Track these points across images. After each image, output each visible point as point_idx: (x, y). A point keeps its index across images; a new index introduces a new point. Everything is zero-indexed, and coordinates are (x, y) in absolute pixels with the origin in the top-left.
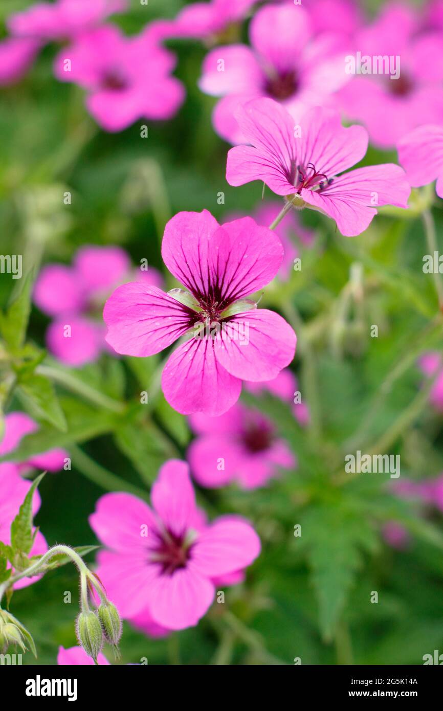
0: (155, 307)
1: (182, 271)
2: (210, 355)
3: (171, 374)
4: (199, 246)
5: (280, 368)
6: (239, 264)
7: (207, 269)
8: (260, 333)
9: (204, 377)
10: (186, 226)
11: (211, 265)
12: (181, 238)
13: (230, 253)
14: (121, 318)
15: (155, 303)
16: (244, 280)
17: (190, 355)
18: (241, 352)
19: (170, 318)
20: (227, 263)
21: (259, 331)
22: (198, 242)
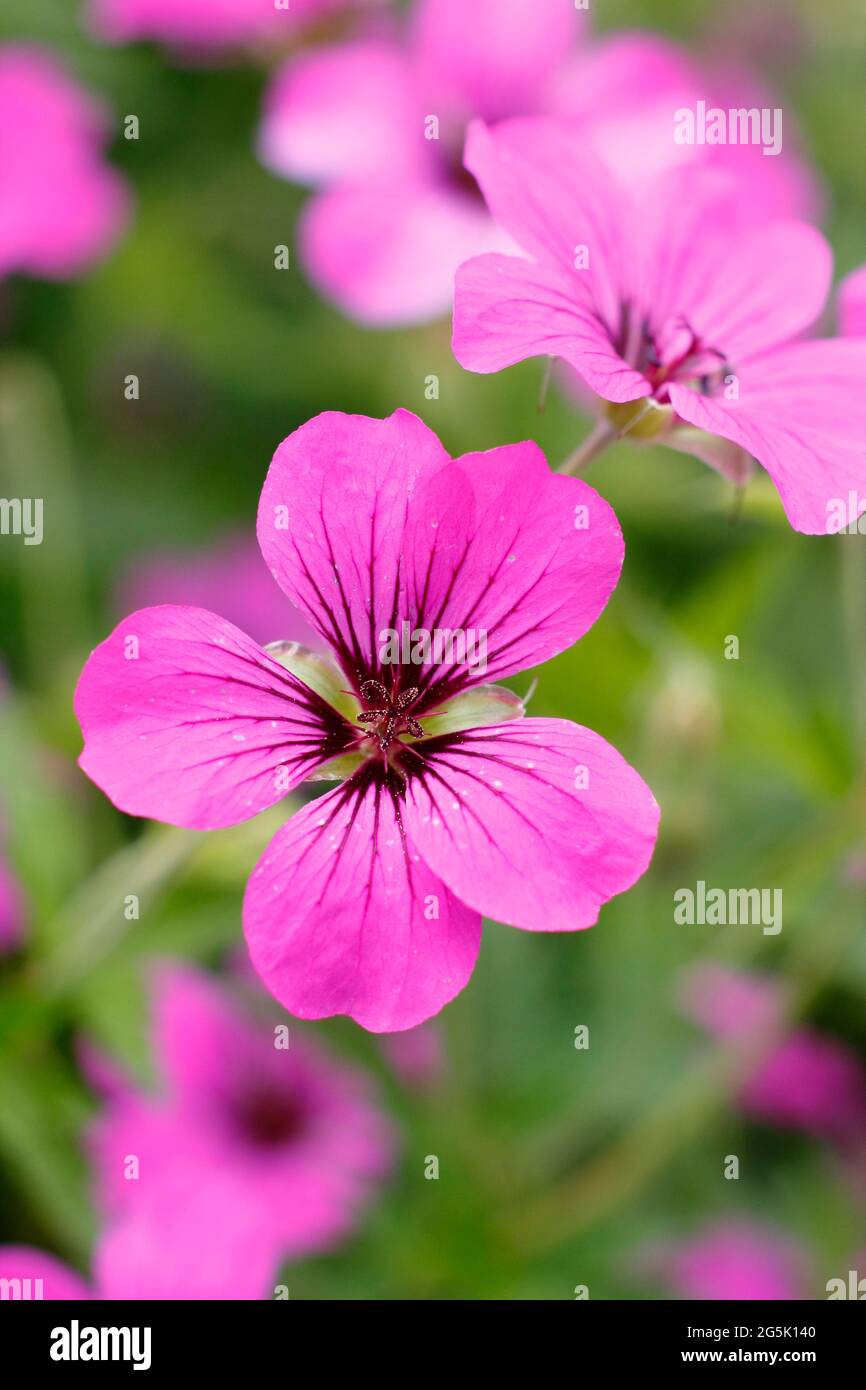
0: (232, 686)
1: (316, 589)
2: (391, 841)
3: (276, 888)
4: (374, 517)
5: (605, 897)
6: (492, 580)
7: (391, 588)
8: (550, 787)
9: (372, 907)
10: (340, 454)
11: (407, 576)
12: (323, 490)
13: (469, 544)
14: (127, 709)
15: (235, 675)
16: (500, 629)
17: (333, 840)
18: (491, 840)
19: (274, 724)
20: (455, 574)
21: (545, 782)
22: (371, 506)
